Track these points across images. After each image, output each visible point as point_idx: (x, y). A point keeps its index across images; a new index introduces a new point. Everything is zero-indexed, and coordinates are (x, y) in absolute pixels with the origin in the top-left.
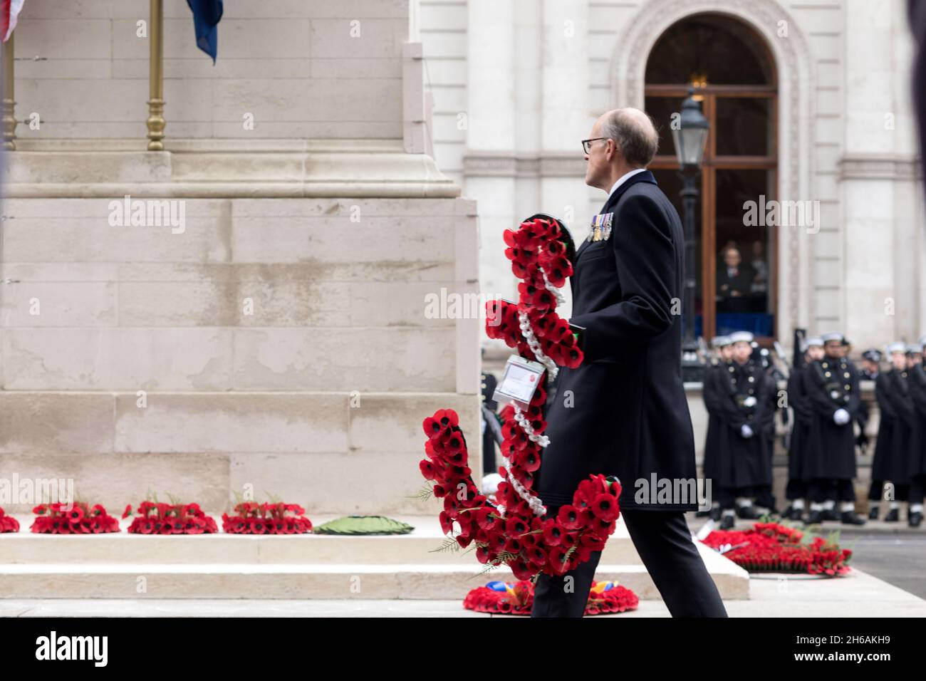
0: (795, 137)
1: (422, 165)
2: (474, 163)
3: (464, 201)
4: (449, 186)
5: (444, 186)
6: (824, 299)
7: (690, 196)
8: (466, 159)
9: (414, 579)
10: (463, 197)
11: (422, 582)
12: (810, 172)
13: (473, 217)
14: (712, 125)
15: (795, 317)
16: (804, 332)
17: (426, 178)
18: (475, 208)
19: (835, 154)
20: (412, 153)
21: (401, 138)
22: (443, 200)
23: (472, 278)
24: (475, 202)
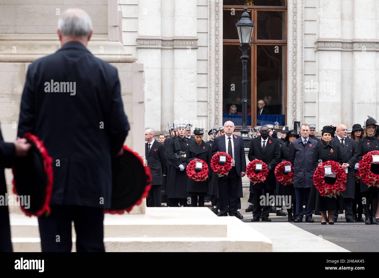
0: (295, 30)
1: (117, 47)
2: (142, 42)
3: (138, 64)
4: (130, 57)
5: (127, 57)
6: (308, 107)
7: (245, 59)
8: (137, 40)
9: (113, 244)
10: (137, 62)
11: (117, 246)
12: (302, 47)
13: (142, 72)
14: (256, 25)
15: (295, 116)
16: (299, 123)
17: (119, 53)
18: (143, 68)
19: (314, 39)
20: (112, 41)
21: (107, 34)
22: (127, 63)
23: (141, 101)
24: (142, 65)
